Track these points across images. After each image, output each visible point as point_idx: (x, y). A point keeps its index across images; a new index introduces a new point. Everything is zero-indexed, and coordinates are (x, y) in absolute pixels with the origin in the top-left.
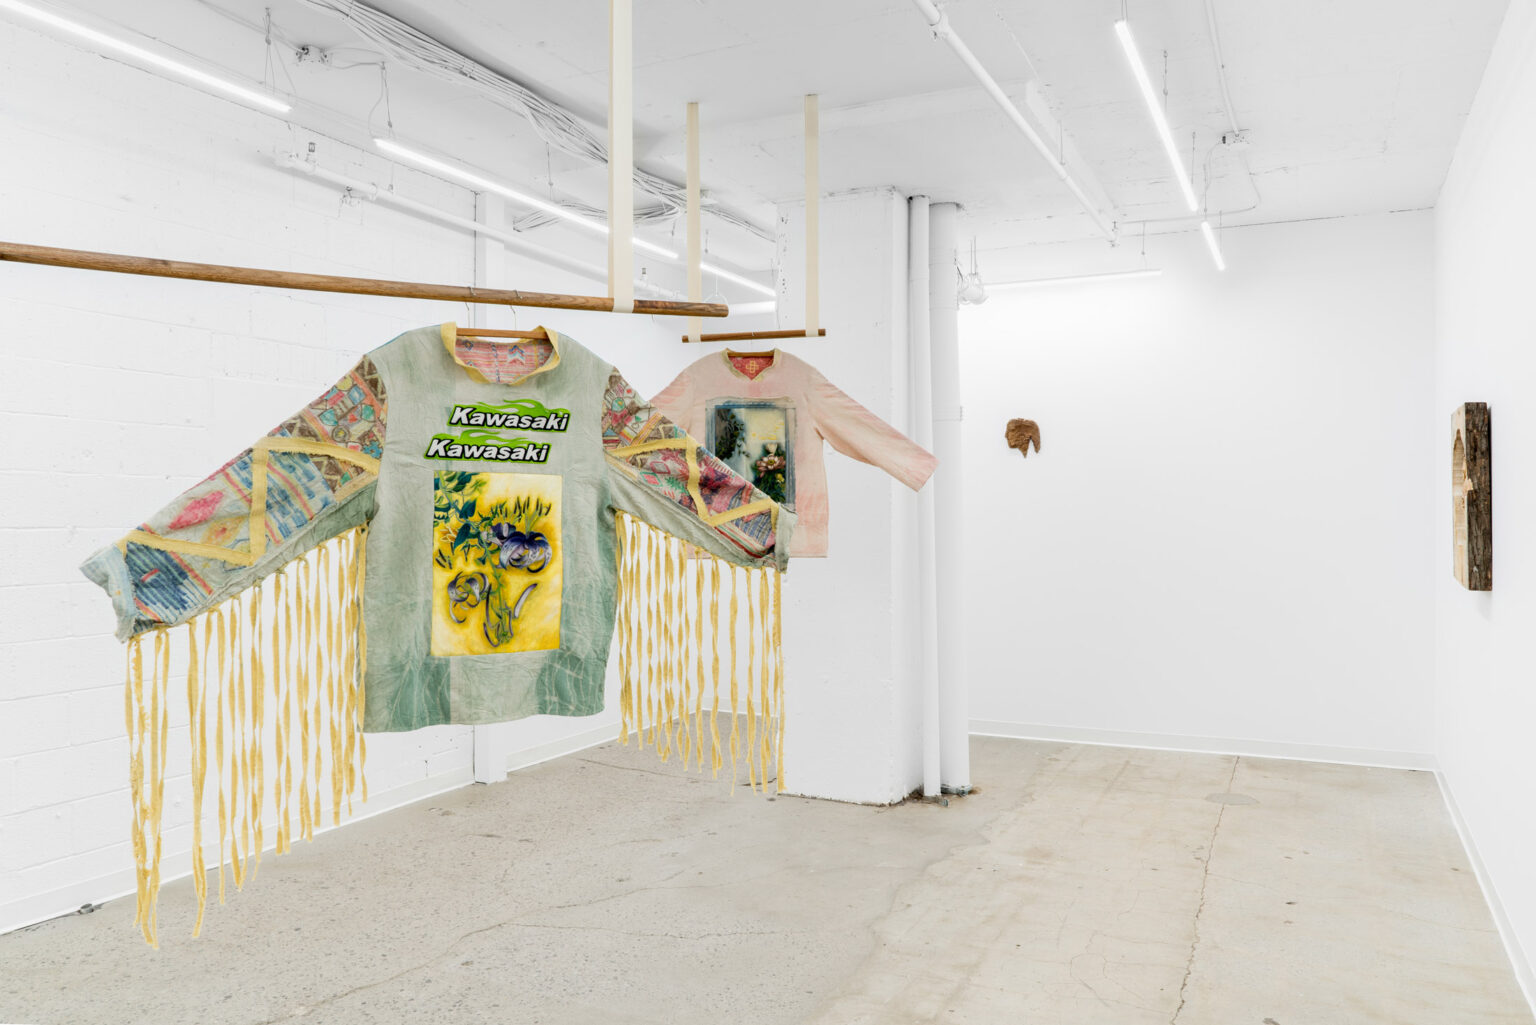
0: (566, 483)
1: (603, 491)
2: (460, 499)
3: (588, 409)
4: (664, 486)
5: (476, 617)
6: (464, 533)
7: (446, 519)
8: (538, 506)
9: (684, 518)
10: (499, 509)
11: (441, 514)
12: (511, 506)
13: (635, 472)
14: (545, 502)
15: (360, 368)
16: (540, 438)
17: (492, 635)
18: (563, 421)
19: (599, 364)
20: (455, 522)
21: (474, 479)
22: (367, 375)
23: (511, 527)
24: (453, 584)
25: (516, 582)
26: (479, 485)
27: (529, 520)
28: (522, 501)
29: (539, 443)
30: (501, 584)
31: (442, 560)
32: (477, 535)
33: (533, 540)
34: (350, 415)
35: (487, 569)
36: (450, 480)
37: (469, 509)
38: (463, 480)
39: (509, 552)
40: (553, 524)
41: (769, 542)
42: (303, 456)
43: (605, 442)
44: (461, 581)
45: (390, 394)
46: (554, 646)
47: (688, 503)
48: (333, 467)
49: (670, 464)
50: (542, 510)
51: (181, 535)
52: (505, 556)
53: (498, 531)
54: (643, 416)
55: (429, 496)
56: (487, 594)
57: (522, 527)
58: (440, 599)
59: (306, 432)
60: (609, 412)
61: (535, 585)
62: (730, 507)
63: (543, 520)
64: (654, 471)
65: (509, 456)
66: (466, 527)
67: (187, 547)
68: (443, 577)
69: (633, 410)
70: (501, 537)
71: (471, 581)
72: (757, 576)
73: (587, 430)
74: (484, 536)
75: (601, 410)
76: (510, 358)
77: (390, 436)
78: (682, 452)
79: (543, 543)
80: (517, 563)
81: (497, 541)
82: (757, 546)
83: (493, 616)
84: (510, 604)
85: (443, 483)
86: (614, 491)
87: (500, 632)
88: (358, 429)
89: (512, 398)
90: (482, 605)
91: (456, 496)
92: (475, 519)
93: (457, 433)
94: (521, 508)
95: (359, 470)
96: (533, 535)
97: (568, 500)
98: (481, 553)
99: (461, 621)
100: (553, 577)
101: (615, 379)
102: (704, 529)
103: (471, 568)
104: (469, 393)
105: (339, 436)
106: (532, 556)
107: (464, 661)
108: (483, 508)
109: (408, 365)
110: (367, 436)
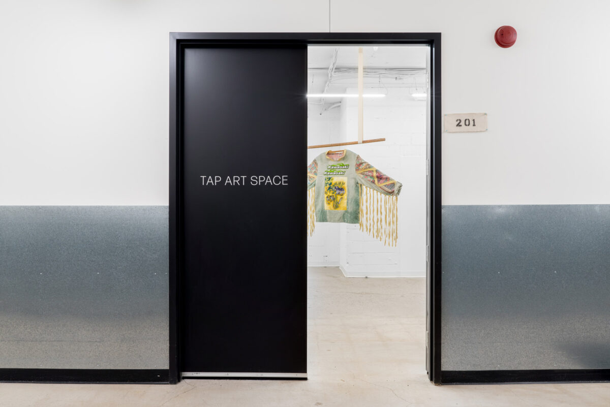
0: (348, 178)
1: (355, 179)
2: (329, 182)
3: (353, 163)
4: (369, 178)
5: (332, 203)
6: (330, 188)
8: (343, 183)
9: (373, 185)
10: (336, 184)
11: (326, 185)
12: (338, 183)
13: (362, 176)
15: (314, 161)
16: (343, 170)
18: (347, 166)
19: (355, 154)
20: (328, 186)
23: (338, 187)
24: (327, 197)
25: (339, 197)
26: (333, 179)
30: (337, 197)
31: (326, 193)
32: (332, 189)
33: (342, 189)
34: (312, 169)
35: (334, 195)
36: (328, 179)
37: (331, 184)
38: (330, 179)
39: (337, 192)
40: (345, 186)
41: (393, 190)
43: (356, 170)
44: (329, 197)
45: (318, 165)
46: (345, 209)
47: (373, 182)
48: (310, 177)
49: (370, 174)
50: (343, 184)
53: (335, 188)
54: (364, 164)
55: (324, 182)
56: (334, 199)
57: (340, 187)
58: (325, 200)
60: (357, 164)
61: (342, 198)
62: (384, 182)
63: (343, 186)
64: (367, 176)
65: (338, 174)
68: (326, 196)
69: (361, 163)
71: (331, 197)
72: (391, 198)
73: (353, 168)
75: (355, 164)
77: (318, 172)
78: (373, 171)
79: (343, 190)
80: (339, 194)
81: (335, 190)
82: (390, 191)
83: (335, 203)
84: (338, 201)
85: (326, 179)
86: (358, 180)
87: (336, 206)
88: (314, 171)
89: (339, 163)
90: (333, 201)
92: (332, 186)
93: (329, 170)
94: (340, 183)
95: (314, 178)
96: (342, 188)
97: (348, 182)
98: (333, 192)
99: (329, 204)
100: (345, 196)
101: (358, 157)
102: (377, 187)
103: (331, 194)
104: (331, 163)
105: (311, 172)
106: (341, 192)
107: (329, 211)
108: (333, 183)
109: (321, 159)
110: (315, 172)
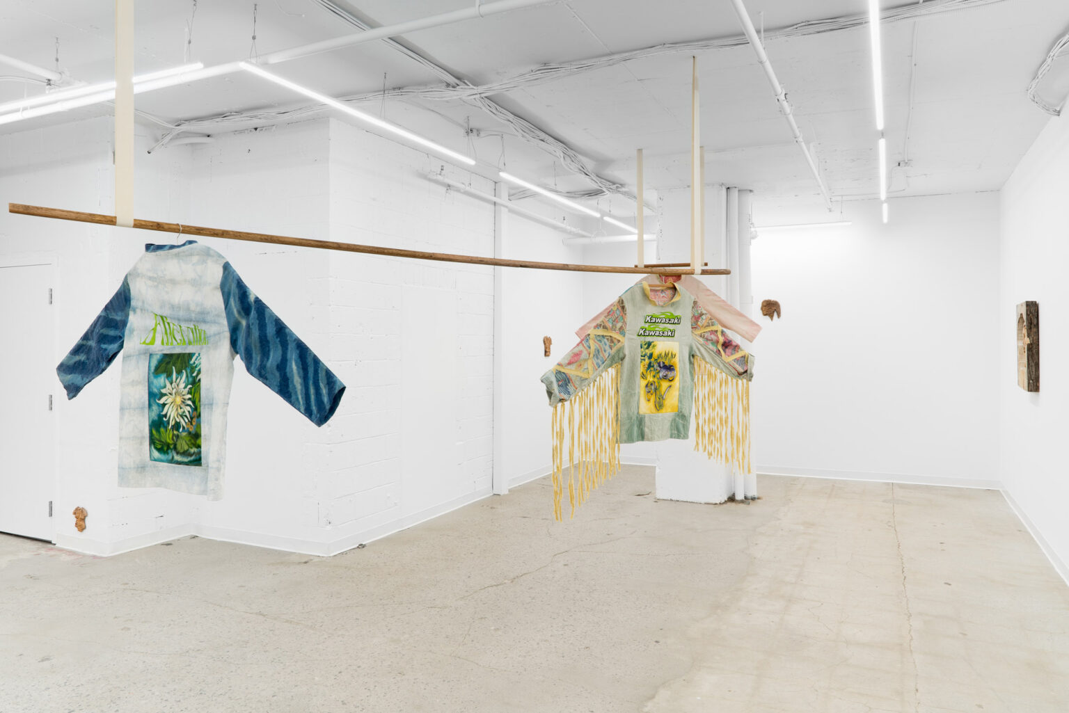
0: (680, 345)
1: (691, 348)
2: (648, 352)
3: (687, 315)
4: (711, 346)
5: (653, 399)
6: (650, 365)
7: (644, 360)
8: (672, 354)
9: (717, 359)
10: (659, 356)
11: (643, 358)
12: (663, 354)
13: (701, 340)
14: (674, 353)
15: (619, 300)
16: (672, 327)
17: (657, 406)
18: (679, 320)
19: (690, 297)
20: (647, 361)
21: (652, 344)
22: (621, 304)
23: (664, 363)
24: (647, 386)
25: (665, 384)
26: (654, 346)
27: (669, 360)
28: (667, 352)
29: (672, 329)
30: (660, 386)
31: (643, 376)
32: (653, 366)
33: (670, 368)
34: (616, 321)
35: (656, 380)
36: (645, 345)
37: (651, 356)
38: (649, 344)
39: (663, 373)
40: (677, 362)
41: (745, 369)
42: (603, 336)
43: (692, 328)
44: (649, 385)
45: (628, 311)
46: (676, 410)
47: (719, 353)
48: (612, 340)
49: (713, 336)
50: (673, 356)
51: (569, 367)
52: (661, 374)
53: (659, 364)
54: (704, 317)
55: (639, 351)
56: (656, 389)
57: (667, 363)
58: (643, 392)
59: (605, 327)
60: (694, 316)
61: (670, 386)
62: (732, 354)
63: (674, 360)
64: (707, 339)
65: (662, 335)
66: (650, 363)
67: (571, 371)
68: (644, 383)
69: (701, 314)
70: (660, 367)
71: (652, 384)
72: (742, 382)
73: (686, 323)
74: (655, 367)
75: (691, 315)
76: (662, 295)
77: (627, 328)
78: (716, 331)
79: (673, 370)
80: (665, 377)
81: (659, 368)
82: (741, 370)
83: (657, 399)
84: (663, 393)
85: (643, 345)
86: (695, 348)
87: (659, 406)
88: (619, 325)
89: (663, 311)
90: (654, 395)
91: (647, 351)
92: (652, 360)
93: (647, 326)
94: (666, 355)
95: (619, 341)
96: (670, 366)
97: (681, 352)
98: (654, 373)
99: (649, 400)
100: (676, 383)
101: (695, 302)
102: (724, 363)
103: (651, 379)
104: (651, 310)
105: (613, 329)
106: (670, 374)
107: (649, 416)
108: (655, 355)
109: (633, 300)
110: (621, 328)
